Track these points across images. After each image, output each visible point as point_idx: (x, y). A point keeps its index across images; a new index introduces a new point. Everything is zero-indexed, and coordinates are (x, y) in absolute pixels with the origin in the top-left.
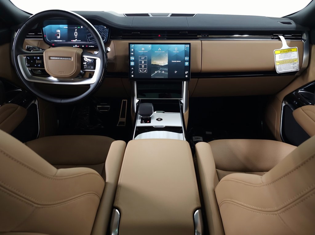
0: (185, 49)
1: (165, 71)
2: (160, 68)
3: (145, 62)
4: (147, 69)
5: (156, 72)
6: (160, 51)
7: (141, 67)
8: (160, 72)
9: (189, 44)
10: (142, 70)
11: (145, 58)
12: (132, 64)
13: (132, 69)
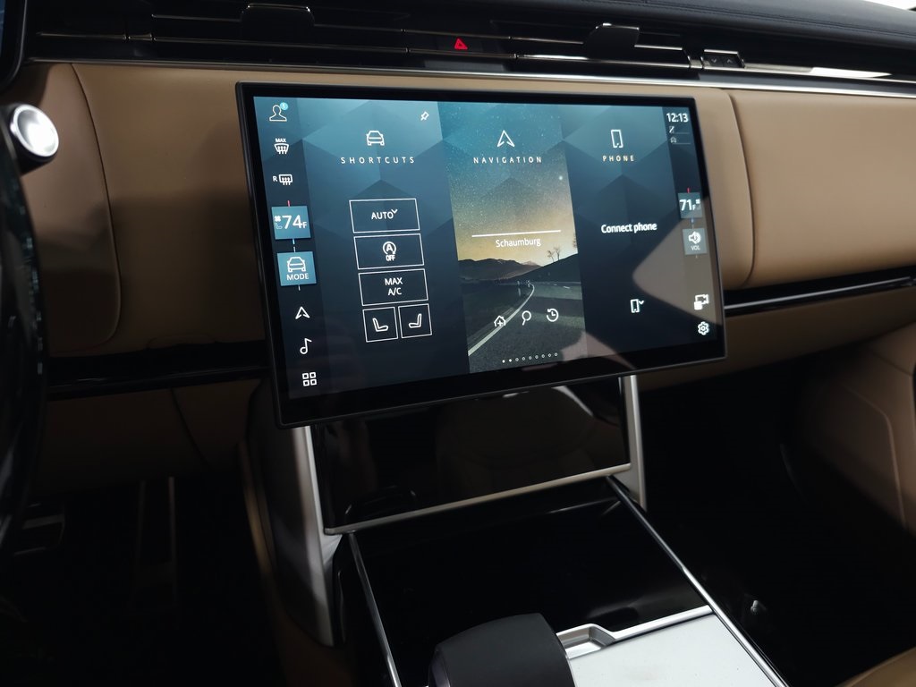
0: (670, 136)
1: (563, 306)
2: (526, 288)
3: (407, 251)
4: (424, 302)
5: (501, 322)
6: (508, 151)
7: (376, 288)
8: (527, 316)
9: (688, 104)
10: (385, 317)
11: (404, 219)
12: (295, 269)
13: (302, 313)
